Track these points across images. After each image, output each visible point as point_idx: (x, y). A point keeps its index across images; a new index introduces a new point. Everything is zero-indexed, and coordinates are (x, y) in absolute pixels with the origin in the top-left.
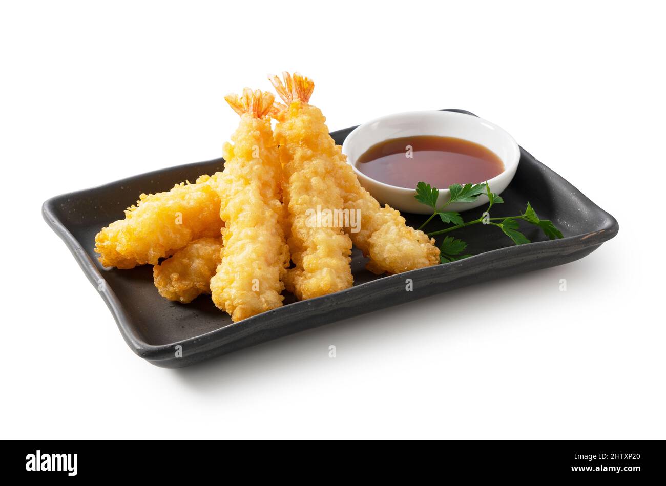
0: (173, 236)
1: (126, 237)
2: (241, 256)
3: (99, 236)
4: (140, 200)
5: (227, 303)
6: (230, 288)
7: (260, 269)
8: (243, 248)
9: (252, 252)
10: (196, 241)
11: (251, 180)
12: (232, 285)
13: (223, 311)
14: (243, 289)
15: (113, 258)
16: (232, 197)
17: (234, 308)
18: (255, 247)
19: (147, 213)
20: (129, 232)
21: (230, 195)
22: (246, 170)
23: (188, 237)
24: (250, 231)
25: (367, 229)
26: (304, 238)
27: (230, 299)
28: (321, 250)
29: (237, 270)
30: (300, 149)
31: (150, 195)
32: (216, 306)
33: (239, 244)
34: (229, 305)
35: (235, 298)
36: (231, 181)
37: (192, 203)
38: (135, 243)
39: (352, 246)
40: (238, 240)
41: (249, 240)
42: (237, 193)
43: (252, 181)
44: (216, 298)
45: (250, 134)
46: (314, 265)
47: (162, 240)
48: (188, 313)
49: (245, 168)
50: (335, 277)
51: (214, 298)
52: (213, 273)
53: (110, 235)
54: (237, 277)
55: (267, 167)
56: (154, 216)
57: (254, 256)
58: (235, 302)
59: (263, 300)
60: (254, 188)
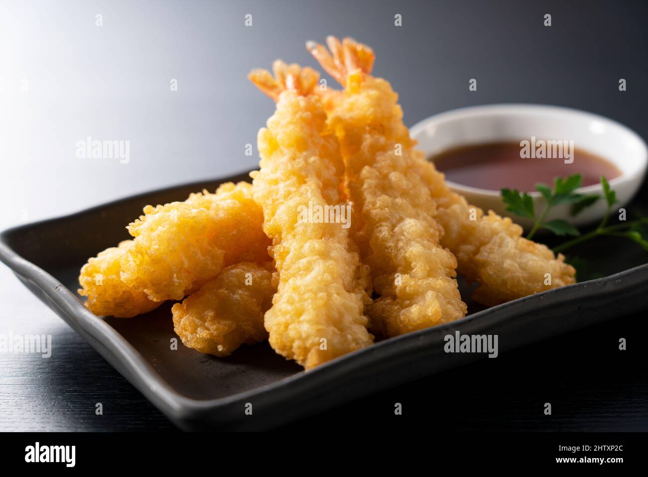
0: (202, 258)
1: (136, 260)
2: (309, 278)
3: (86, 269)
4: (144, 215)
5: (296, 344)
6: (299, 322)
7: (338, 294)
8: (308, 269)
9: (324, 272)
10: (233, 266)
11: (307, 177)
12: (302, 318)
13: (287, 359)
14: (318, 323)
15: (109, 300)
16: (280, 201)
17: (306, 351)
18: (328, 264)
19: (162, 225)
20: (139, 251)
21: (278, 200)
22: (300, 162)
23: (221, 261)
24: (317, 245)
25: (470, 244)
26: (391, 253)
27: (300, 338)
28: (419, 268)
29: (306, 296)
30: (368, 136)
31: (159, 206)
32: (277, 351)
33: (304, 261)
34: (299, 348)
35: (308, 337)
36: (276, 182)
37: (222, 215)
38: (149, 267)
39: (457, 264)
40: (299, 257)
41: (317, 257)
42: (288, 195)
43: (309, 179)
44: (277, 339)
45: (297, 116)
46: (412, 289)
47: (186, 265)
48: (230, 368)
49: (297, 160)
50: (445, 303)
51: (273, 341)
52: (267, 305)
53: (104, 266)
54: (309, 306)
55: (327, 161)
56: (174, 229)
57: (327, 277)
58: (308, 344)
59: (349, 337)
60: (313, 187)
